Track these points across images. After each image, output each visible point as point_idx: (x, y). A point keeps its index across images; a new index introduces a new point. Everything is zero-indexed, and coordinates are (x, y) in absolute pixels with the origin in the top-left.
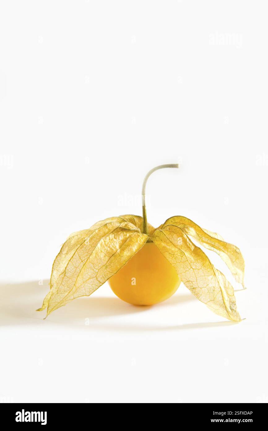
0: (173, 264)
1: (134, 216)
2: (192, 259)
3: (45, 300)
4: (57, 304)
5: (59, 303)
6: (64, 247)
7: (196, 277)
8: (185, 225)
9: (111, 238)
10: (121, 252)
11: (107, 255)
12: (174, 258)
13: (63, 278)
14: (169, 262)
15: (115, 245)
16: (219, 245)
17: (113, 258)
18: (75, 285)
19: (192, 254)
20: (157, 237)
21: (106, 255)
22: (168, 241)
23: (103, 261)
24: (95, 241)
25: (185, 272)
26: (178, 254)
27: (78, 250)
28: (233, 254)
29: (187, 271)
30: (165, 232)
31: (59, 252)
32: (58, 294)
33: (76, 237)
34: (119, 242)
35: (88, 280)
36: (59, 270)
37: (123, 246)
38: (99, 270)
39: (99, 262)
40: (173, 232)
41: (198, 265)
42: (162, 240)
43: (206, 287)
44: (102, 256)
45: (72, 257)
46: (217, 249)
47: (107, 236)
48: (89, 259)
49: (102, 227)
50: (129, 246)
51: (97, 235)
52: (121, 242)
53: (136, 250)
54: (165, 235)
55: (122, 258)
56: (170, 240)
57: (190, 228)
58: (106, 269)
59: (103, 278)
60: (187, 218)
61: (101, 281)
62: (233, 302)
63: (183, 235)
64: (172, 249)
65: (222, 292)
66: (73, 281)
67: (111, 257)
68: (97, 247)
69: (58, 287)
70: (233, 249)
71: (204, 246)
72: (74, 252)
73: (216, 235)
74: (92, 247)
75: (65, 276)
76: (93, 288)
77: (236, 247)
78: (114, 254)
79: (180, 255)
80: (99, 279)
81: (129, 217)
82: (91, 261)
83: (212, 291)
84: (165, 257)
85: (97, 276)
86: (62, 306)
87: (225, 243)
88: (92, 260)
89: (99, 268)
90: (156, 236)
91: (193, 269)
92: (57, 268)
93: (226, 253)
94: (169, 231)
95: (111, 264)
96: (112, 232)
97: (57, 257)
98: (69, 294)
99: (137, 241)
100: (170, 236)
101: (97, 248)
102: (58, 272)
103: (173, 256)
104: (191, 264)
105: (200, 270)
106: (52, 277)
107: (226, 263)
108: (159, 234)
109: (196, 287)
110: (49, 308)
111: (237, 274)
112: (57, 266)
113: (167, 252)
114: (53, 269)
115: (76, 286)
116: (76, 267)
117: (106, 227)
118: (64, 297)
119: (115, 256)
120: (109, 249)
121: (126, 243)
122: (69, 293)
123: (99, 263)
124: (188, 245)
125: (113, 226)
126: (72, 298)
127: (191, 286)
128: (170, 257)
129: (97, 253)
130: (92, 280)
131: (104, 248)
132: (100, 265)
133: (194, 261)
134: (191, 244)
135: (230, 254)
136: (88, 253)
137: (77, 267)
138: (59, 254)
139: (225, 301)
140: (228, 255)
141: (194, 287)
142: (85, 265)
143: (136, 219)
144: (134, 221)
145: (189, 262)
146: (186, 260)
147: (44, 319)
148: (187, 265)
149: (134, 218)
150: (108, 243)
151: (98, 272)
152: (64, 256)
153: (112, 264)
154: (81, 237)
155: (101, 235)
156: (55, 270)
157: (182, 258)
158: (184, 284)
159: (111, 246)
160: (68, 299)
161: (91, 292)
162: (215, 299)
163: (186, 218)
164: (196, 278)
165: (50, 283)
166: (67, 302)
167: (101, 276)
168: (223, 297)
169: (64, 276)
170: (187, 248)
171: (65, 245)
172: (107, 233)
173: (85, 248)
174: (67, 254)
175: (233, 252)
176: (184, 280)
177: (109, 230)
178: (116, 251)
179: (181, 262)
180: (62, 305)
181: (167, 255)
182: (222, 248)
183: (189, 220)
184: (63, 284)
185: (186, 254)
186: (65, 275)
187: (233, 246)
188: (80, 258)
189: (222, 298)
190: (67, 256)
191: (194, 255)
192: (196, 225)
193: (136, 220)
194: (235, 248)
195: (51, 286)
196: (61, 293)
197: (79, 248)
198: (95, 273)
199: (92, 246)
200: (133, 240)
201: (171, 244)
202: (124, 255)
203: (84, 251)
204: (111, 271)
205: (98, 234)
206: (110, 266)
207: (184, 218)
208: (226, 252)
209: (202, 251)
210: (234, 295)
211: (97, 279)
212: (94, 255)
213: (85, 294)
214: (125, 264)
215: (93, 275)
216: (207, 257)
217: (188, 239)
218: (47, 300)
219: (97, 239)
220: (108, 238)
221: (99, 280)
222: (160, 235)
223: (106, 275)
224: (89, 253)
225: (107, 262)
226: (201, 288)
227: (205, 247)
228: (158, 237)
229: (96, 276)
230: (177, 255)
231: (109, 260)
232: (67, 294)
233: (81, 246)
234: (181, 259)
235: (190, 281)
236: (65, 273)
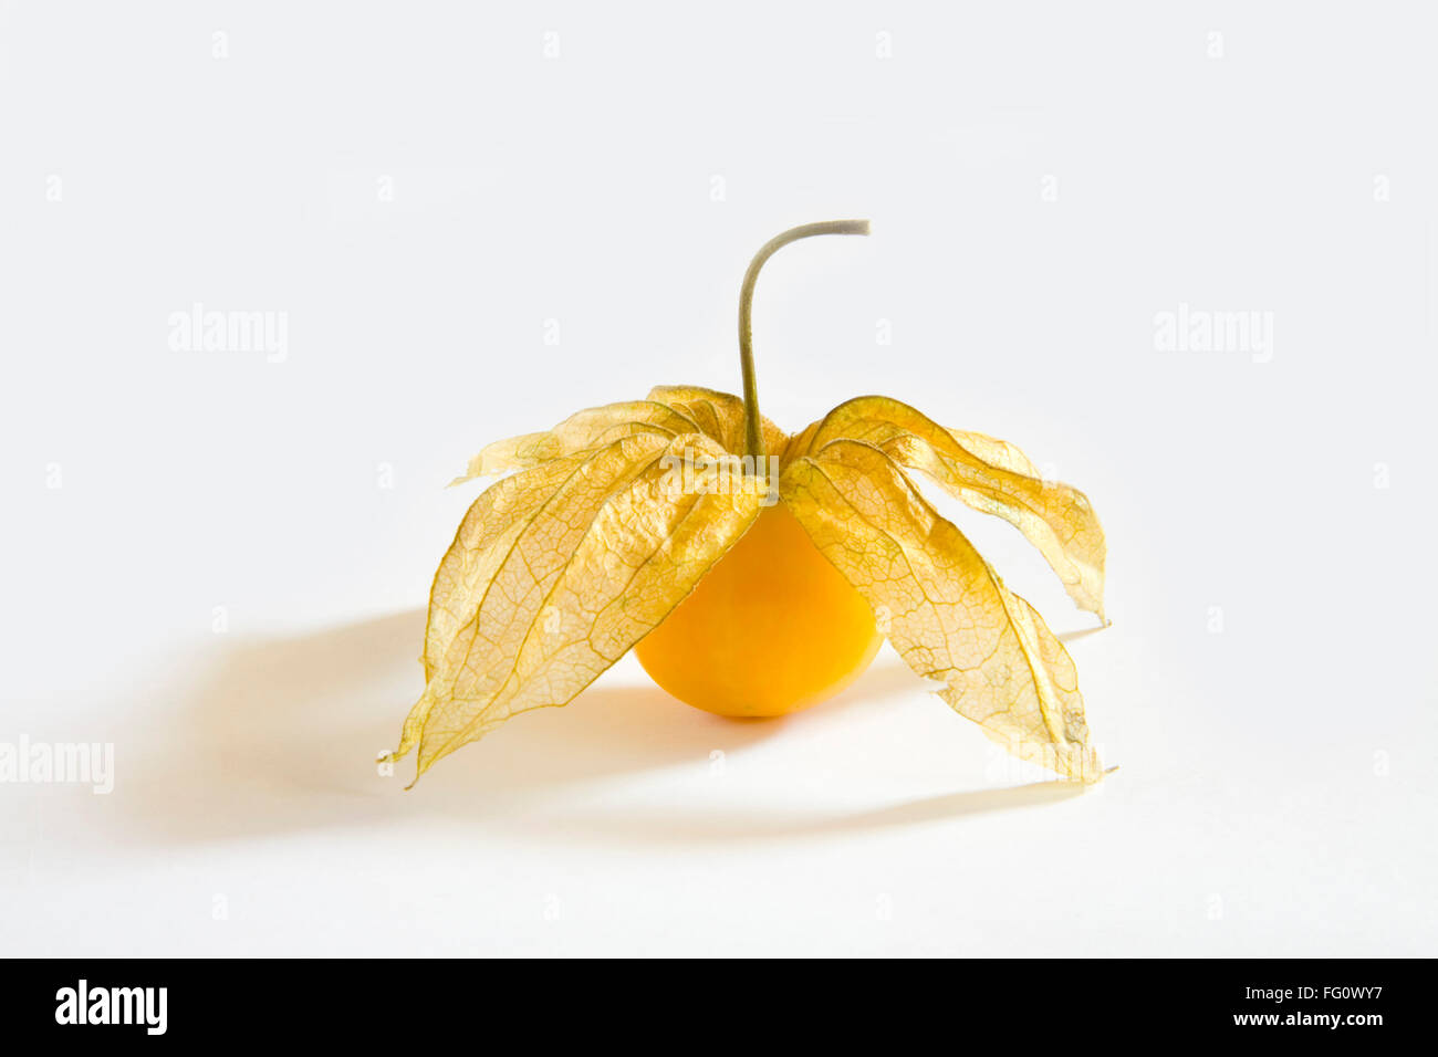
0: (861, 585)
1: (713, 393)
2: (927, 568)
3: (409, 724)
4: (454, 738)
5: (460, 733)
6: (469, 524)
7: (942, 631)
8: (895, 428)
9: (638, 499)
10: (674, 550)
11: (625, 560)
12: (865, 567)
13: (473, 641)
14: (846, 578)
15: (656, 523)
16: (1017, 488)
17: (646, 569)
18: (514, 670)
19: (927, 548)
20: (800, 490)
21: (622, 560)
22: (839, 502)
23: (612, 582)
24: (581, 509)
25: (904, 616)
26: (878, 550)
27: (520, 542)
28: (1064, 516)
29: (912, 610)
30: (826, 468)
31: (450, 544)
32: (457, 703)
33: (510, 485)
34: (668, 513)
35: (562, 648)
36: (455, 612)
37: (682, 528)
38: (598, 614)
39: (598, 587)
40: (855, 467)
41: (950, 588)
42: (817, 500)
43: (979, 667)
44: (607, 567)
45: (502, 566)
46: (1010, 505)
47: (625, 491)
48: (563, 578)
49: (603, 454)
50: (704, 526)
51: (586, 483)
52: (674, 512)
53: (729, 539)
54: (830, 481)
55: (679, 569)
56: (847, 497)
57: (913, 440)
58: (624, 611)
59: (612, 641)
60: (901, 404)
61: (607, 652)
62: (1076, 714)
63: (891, 476)
64: (856, 534)
65: (1039, 684)
66: (508, 654)
67: (642, 566)
68: (589, 535)
69: (455, 676)
70: (1066, 497)
71: (965, 501)
72: (508, 548)
73: (1004, 451)
74: (570, 528)
75: (478, 637)
76: (578, 675)
77: (1075, 491)
78: (650, 558)
79: (885, 553)
80: (599, 646)
81: (695, 400)
82: (569, 586)
83: (1002, 682)
84: (832, 563)
85: (593, 635)
86: (470, 741)
87: (1037, 483)
88: (574, 582)
89: (599, 608)
90: (798, 485)
91: (932, 603)
92: (446, 599)
93: (1039, 515)
94: (843, 465)
95: (640, 590)
96: (642, 475)
97: (444, 559)
98: (496, 702)
99: (731, 505)
100: (847, 481)
101: (590, 540)
102: (451, 616)
103: (858, 558)
104: (928, 586)
105: (957, 606)
106: (430, 633)
107: (1041, 552)
108: (809, 479)
109: (943, 667)
110: (424, 752)
111: (1079, 582)
112: (446, 595)
113: (836, 542)
114: (434, 606)
115: (518, 675)
116: (515, 603)
117: (616, 454)
118: (476, 713)
119: (654, 564)
120: (631, 539)
121: (691, 514)
122: (496, 697)
123: (600, 591)
124: (913, 513)
125: (641, 448)
126: (506, 711)
127: (926, 665)
128: (850, 562)
129: (590, 557)
130: (573, 648)
131: (614, 536)
132: (601, 597)
133: (935, 574)
134: (921, 509)
135: (1054, 515)
136: (557, 550)
137: (519, 600)
138: (451, 548)
139: (1049, 715)
140: (1047, 521)
141: (938, 666)
142: (550, 599)
143: (717, 405)
144: (712, 417)
145: (918, 578)
146: (907, 570)
147: (407, 789)
148: (909, 591)
149: (712, 403)
150: (630, 518)
151: (594, 623)
152: (469, 557)
153: (644, 594)
154: (530, 483)
155: (601, 485)
156: (440, 611)
157: (894, 564)
158: (902, 655)
159: (640, 529)
160: (490, 718)
161: (572, 693)
162: (1012, 708)
163: (897, 402)
164: (945, 635)
165: (425, 656)
166: (485, 728)
167: (607, 634)
168: (1040, 700)
169: (475, 638)
170: (908, 527)
171: (471, 516)
172: (623, 476)
173: (547, 534)
174: (480, 549)
175: (1064, 509)
176: (901, 642)
177: (631, 465)
178: (659, 547)
179: (888, 579)
180: (468, 738)
181: (838, 555)
182: (1024, 496)
183: (909, 407)
184: (473, 663)
185: (904, 549)
186: (477, 633)
187: (1066, 488)
188: (530, 570)
189: (1037, 705)
190: (482, 559)
191: (932, 551)
192: (935, 425)
193: (721, 410)
194: (1071, 496)
195: (427, 670)
196: (465, 700)
197: (525, 535)
198: (584, 625)
199: (573, 525)
200: (715, 503)
201: (852, 511)
202: (686, 558)
203: (542, 543)
204: (640, 618)
205: (590, 480)
206: (637, 599)
207: (891, 404)
208: (1042, 510)
209: (962, 536)
210: (1076, 688)
211: (591, 645)
212: (582, 562)
213: (549, 701)
214: (688, 593)
215: (579, 631)
216: (979, 557)
217: (910, 493)
218: (418, 720)
219: (587, 498)
220: (627, 497)
221: (598, 649)
222: (811, 480)
223: (623, 632)
224: (560, 550)
225: (627, 586)
226: (961, 671)
227: (969, 505)
228: (804, 487)
229: (590, 633)
230: (872, 556)
231: (632, 578)
232: (485, 701)
233: (533, 525)
234: (890, 567)
235: (922, 646)
236: (478, 625)
